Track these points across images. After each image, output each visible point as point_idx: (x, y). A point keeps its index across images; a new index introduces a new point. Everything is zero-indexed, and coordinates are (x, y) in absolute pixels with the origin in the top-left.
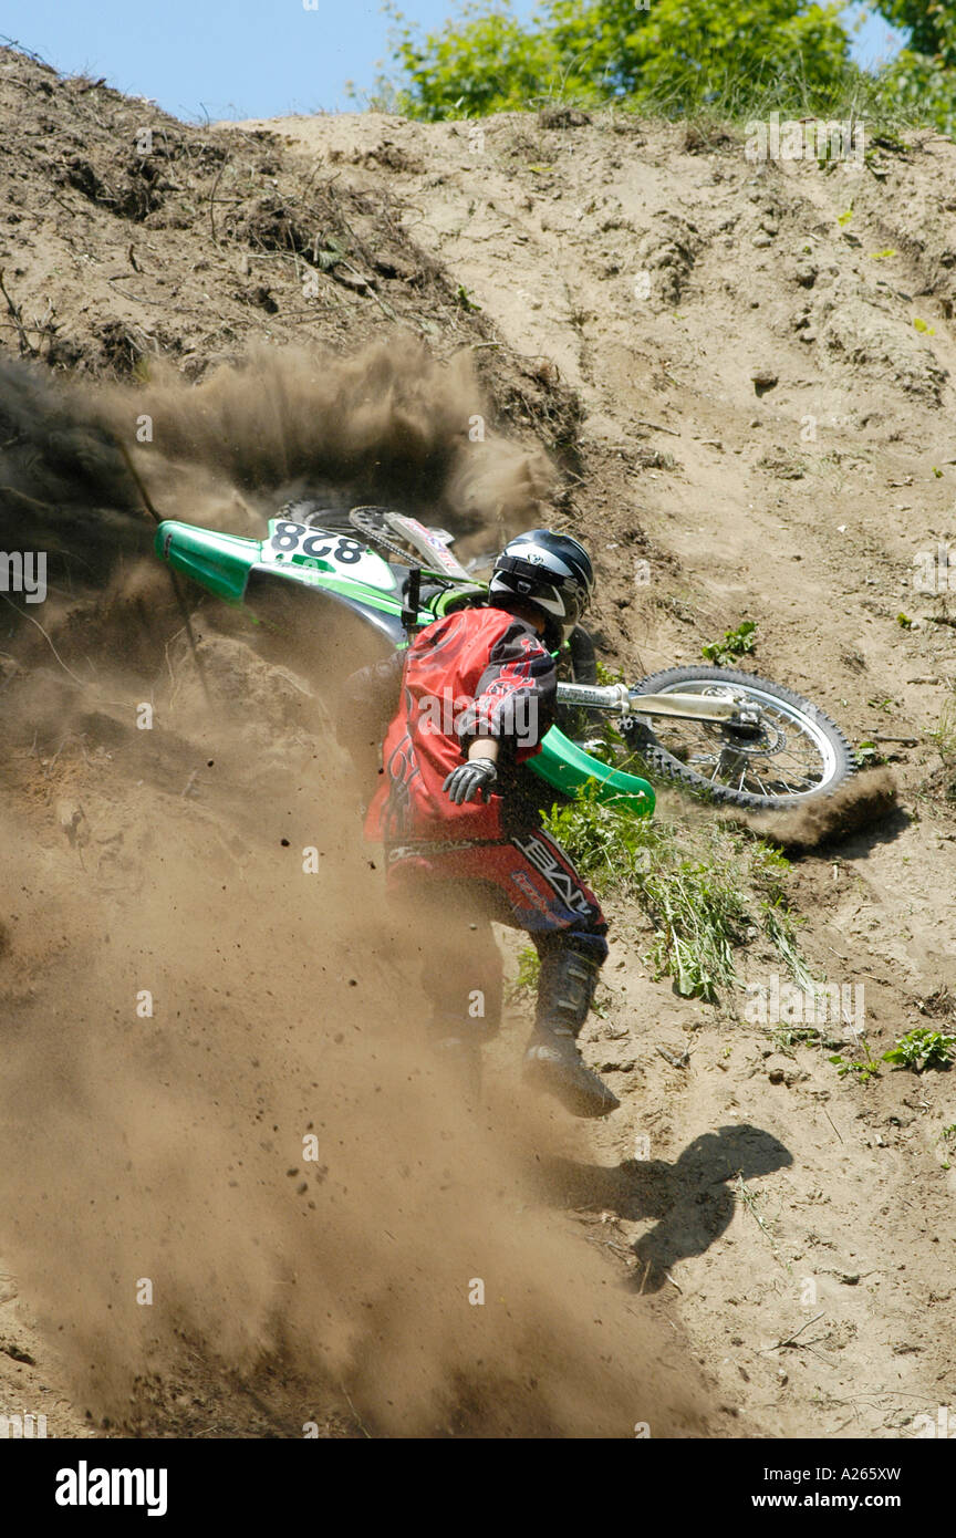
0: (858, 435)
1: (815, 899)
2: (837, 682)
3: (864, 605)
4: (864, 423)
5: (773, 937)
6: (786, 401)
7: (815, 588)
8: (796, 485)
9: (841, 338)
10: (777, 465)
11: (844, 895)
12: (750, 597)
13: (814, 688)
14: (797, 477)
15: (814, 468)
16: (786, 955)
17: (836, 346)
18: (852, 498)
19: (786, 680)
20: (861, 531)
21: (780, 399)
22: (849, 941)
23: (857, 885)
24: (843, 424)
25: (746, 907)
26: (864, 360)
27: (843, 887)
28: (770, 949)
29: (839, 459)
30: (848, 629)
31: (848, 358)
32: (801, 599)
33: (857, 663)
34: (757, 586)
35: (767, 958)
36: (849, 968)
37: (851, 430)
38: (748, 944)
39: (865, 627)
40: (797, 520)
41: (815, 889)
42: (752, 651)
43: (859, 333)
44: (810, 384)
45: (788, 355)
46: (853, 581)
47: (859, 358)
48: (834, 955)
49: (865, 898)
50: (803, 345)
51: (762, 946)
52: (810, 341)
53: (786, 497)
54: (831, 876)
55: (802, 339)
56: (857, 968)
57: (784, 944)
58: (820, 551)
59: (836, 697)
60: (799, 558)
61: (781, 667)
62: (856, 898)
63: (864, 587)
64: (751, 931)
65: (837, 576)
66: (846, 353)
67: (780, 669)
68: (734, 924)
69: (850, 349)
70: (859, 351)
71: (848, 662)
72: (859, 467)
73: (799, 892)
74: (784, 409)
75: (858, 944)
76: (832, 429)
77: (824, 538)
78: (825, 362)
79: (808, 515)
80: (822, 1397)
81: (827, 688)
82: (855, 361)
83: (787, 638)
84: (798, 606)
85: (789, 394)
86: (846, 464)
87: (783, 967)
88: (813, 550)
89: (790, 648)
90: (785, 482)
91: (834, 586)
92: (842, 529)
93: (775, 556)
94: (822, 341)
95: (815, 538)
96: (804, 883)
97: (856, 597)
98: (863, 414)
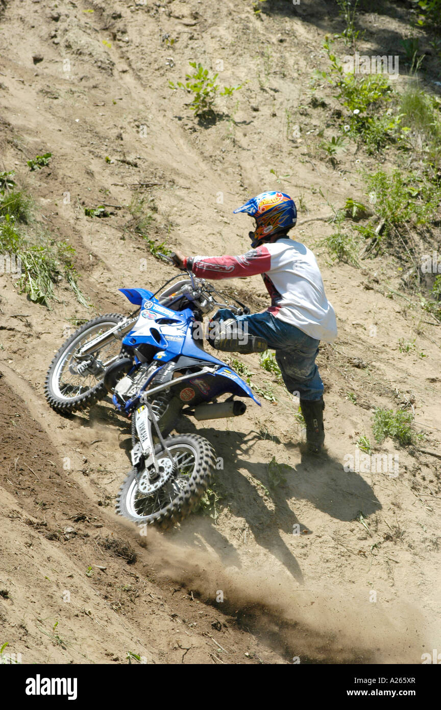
0: (79, 84)
1: (83, 268)
2: (85, 181)
3: (90, 152)
4: (81, 79)
5: (69, 281)
6: (47, 68)
7: (69, 143)
8: (55, 101)
9: (71, 43)
10: (47, 93)
11: (95, 267)
12: (43, 144)
13: (75, 182)
14: (56, 98)
15: (62, 95)
16: (74, 288)
17: (69, 47)
18: (80, 109)
19: (63, 178)
20: (85, 122)
21: (44, 66)
22: (98, 286)
23: (100, 263)
24: (72, 79)
25: (58, 267)
26: (80, 54)
27: (95, 264)
28: (67, 285)
29: (73, 92)
30: (85, 161)
31: (74, 52)
32: (64, 147)
33: (90, 174)
34: (45, 139)
35: (66, 289)
36: (100, 296)
37: (76, 81)
38: (59, 283)
39: (92, 161)
40: (58, 115)
41: (83, 263)
42: (47, 165)
43: (79, 42)
44: (57, 62)
45: (47, 49)
46: (84, 142)
47: (79, 52)
48: (92, 291)
49: (104, 269)
50: (54, 45)
51: (64, 284)
52: (57, 44)
53: (52, 106)
54: (89, 259)
55: (54, 43)
56: (102, 297)
57: (73, 284)
58: (68, 128)
59: (85, 186)
60: (60, 131)
61: (61, 172)
62: (101, 268)
63: (89, 145)
64: (60, 277)
65: (77, 139)
66: (73, 50)
67: (61, 173)
68: (53, 274)
69: (75, 48)
70: (78, 50)
71: (88, 173)
72: (82, 97)
73: (76, 264)
74: (46, 70)
75: (102, 287)
76: (68, 80)
77: (70, 124)
78: (63, 53)
79: (62, 114)
80: (102, 469)
81: (81, 183)
82: (77, 54)
83: (62, 161)
84: (63, 149)
85: (48, 65)
86: (76, 95)
87: (73, 293)
88: (66, 128)
89: (64, 165)
90: (51, 100)
91: (77, 143)
92: (77, 120)
93: (51, 128)
94: (62, 44)
95: (66, 123)
96: (78, 261)
97: (87, 148)
98: (81, 75)
